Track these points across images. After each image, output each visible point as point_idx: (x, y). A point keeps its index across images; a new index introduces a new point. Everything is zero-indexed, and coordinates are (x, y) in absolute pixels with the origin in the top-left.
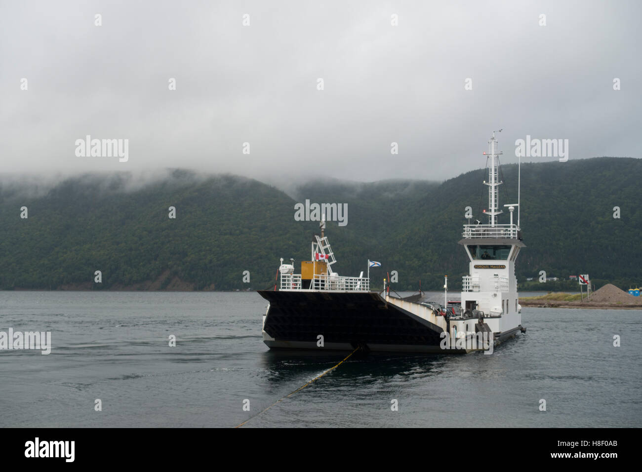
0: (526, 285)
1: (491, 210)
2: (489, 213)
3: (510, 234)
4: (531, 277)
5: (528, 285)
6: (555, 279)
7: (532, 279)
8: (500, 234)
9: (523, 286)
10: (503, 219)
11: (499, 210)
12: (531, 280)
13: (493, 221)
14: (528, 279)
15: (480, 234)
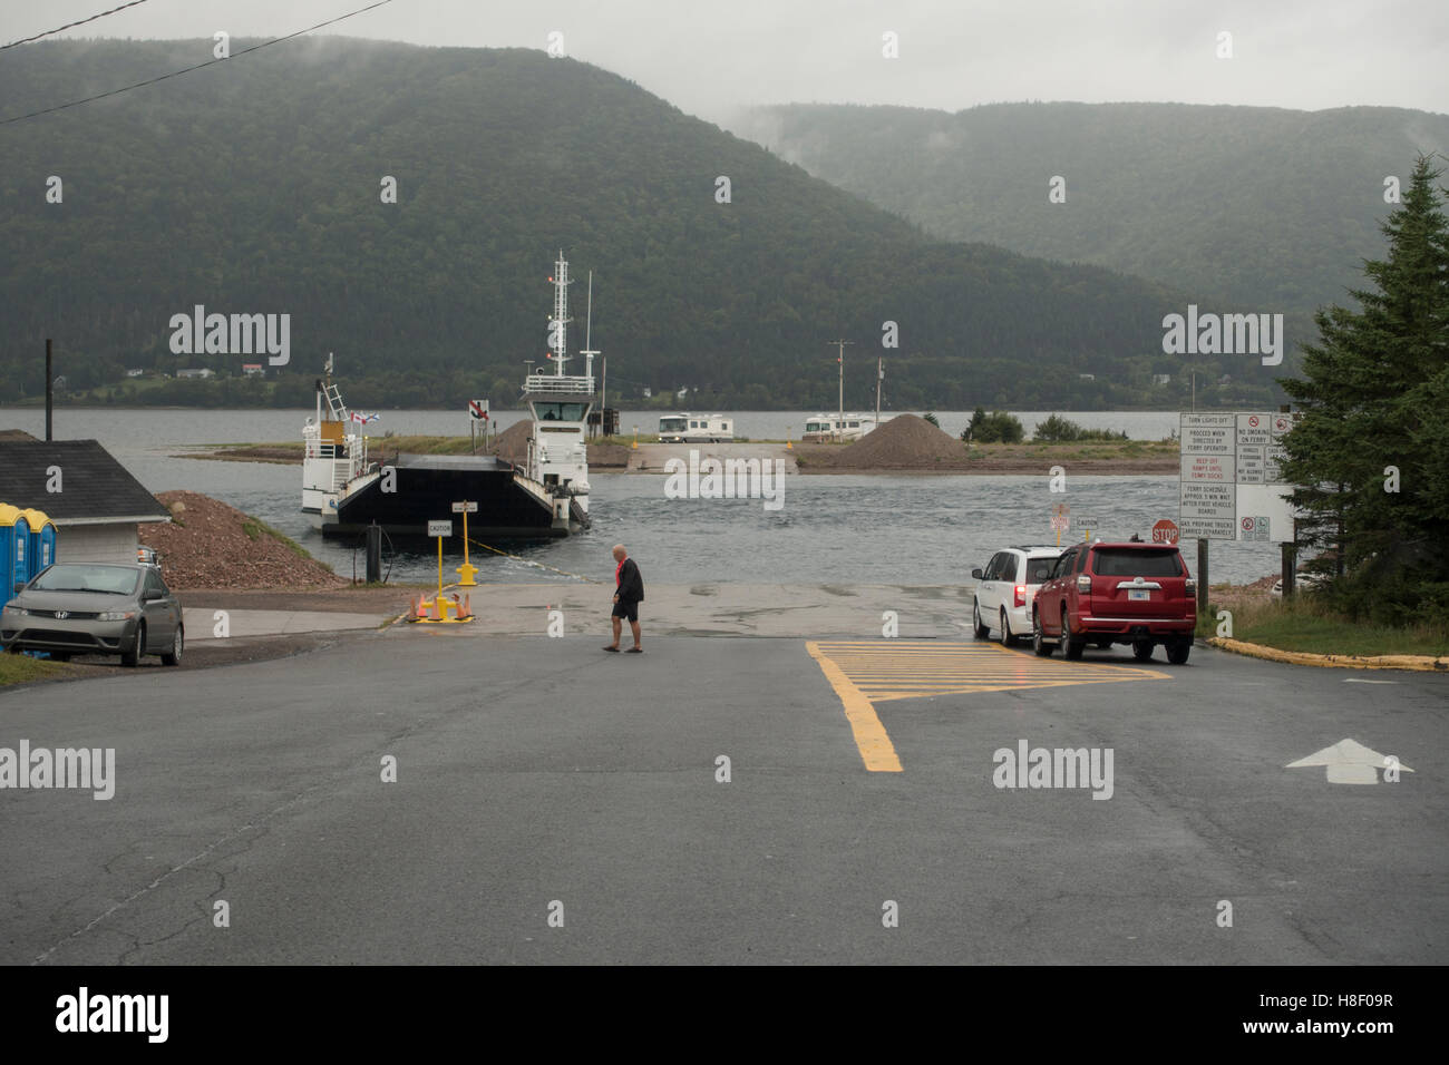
0: (126, 391)
1: (557, 355)
2: (557, 359)
3: (586, 389)
4: (136, 367)
5: (133, 389)
6: (205, 373)
7: (140, 372)
8: (574, 389)
9: (119, 392)
10: (575, 367)
11: (568, 356)
12: (138, 377)
13: (560, 369)
14: (131, 374)
15: (549, 389)
